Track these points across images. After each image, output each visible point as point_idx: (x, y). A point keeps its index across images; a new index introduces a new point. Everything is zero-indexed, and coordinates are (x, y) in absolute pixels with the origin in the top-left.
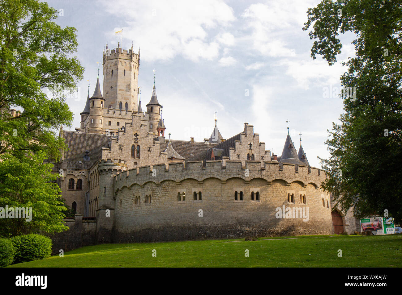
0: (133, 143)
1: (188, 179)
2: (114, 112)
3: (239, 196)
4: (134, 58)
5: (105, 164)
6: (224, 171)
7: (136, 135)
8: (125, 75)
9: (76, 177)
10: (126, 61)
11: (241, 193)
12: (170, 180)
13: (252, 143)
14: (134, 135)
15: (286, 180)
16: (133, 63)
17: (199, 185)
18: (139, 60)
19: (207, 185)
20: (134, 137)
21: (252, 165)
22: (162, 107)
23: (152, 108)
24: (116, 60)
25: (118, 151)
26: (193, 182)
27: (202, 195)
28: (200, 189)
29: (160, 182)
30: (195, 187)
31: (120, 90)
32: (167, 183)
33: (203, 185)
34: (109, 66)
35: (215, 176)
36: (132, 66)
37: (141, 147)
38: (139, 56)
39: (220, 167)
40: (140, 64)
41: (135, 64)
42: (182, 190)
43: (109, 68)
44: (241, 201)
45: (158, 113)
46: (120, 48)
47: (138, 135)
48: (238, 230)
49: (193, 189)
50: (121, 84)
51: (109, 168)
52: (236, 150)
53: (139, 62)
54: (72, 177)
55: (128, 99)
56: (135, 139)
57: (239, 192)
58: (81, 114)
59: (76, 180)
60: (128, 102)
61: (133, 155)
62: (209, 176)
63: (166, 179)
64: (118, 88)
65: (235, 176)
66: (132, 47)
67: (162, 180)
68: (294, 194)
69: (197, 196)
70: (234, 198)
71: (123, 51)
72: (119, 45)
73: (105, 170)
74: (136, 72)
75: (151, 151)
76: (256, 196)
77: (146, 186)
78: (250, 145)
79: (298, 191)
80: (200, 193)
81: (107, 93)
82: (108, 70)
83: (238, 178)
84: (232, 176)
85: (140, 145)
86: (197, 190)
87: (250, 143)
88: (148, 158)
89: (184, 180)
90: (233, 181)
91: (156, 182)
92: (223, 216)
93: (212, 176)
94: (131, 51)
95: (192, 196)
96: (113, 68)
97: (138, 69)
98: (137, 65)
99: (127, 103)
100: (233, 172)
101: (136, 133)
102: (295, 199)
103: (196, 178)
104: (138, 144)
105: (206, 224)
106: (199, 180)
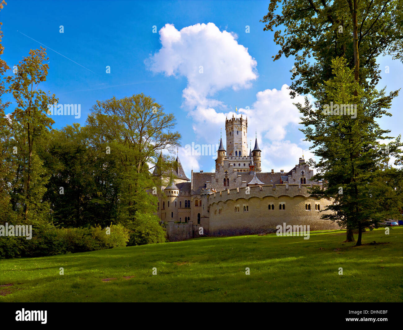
0: (224, 177)
1: (240, 198)
2: (232, 158)
3: (271, 207)
4: (243, 123)
5: (203, 191)
6: (261, 192)
7: (226, 172)
8: (238, 134)
9: (199, 199)
10: (238, 125)
11: (273, 205)
12: (230, 200)
13: (304, 171)
14: (225, 172)
15: (304, 196)
16: (243, 126)
17: (247, 202)
18: (247, 124)
19: (251, 201)
20: (225, 174)
21: (279, 187)
22: (261, 151)
23: (255, 153)
24: (232, 126)
25: (216, 183)
26: (243, 200)
27: (249, 208)
28: (247, 205)
29: (225, 201)
30: (244, 203)
31: (235, 144)
32: (229, 201)
33: (249, 202)
34: (228, 129)
35: (256, 196)
36: (242, 128)
37: (230, 179)
38: (247, 121)
39: (259, 190)
40: (247, 126)
41: (244, 126)
42: (238, 206)
43: (228, 131)
44: (273, 210)
45: (259, 155)
46: (234, 117)
47: (227, 172)
48: (271, 229)
49: (243, 204)
50: (236, 140)
51: (205, 194)
52: (293, 176)
53: (247, 125)
54: (197, 199)
55: (241, 149)
56: (226, 175)
57: (271, 205)
58: (215, 161)
59: (199, 201)
60: (241, 150)
61: (225, 185)
62: (252, 196)
63: (228, 199)
64: (234, 143)
65: (269, 195)
66: (242, 116)
67: (226, 200)
68: (311, 204)
69: (246, 209)
70: (268, 208)
71: (236, 119)
72: (233, 116)
73: (203, 195)
74: (245, 131)
75: (236, 182)
76: (283, 207)
77: (219, 204)
78: (303, 172)
79: (314, 202)
80: (247, 207)
81: (228, 147)
82: (228, 132)
83: (270, 196)
84: (267, 195)
85: (229, 178)
86: (245, 205)
87: (303, 171)
88: (234, 185)
89: (238, 199)
90: (267, 198)
91: (223, 201)
92: (261, 220)
93: (254, 196)
94: (241, 119)
95: (242, 209)
96: (231, 131)
97: (247, 129)
98: (245, 127)
99: (240, 152)
100: (267, 192)
101: (226, 171)
102: (311, 207)
103: (245, 198)
104: (228, 178)
105: (250, 226)
106: (246, 199)
